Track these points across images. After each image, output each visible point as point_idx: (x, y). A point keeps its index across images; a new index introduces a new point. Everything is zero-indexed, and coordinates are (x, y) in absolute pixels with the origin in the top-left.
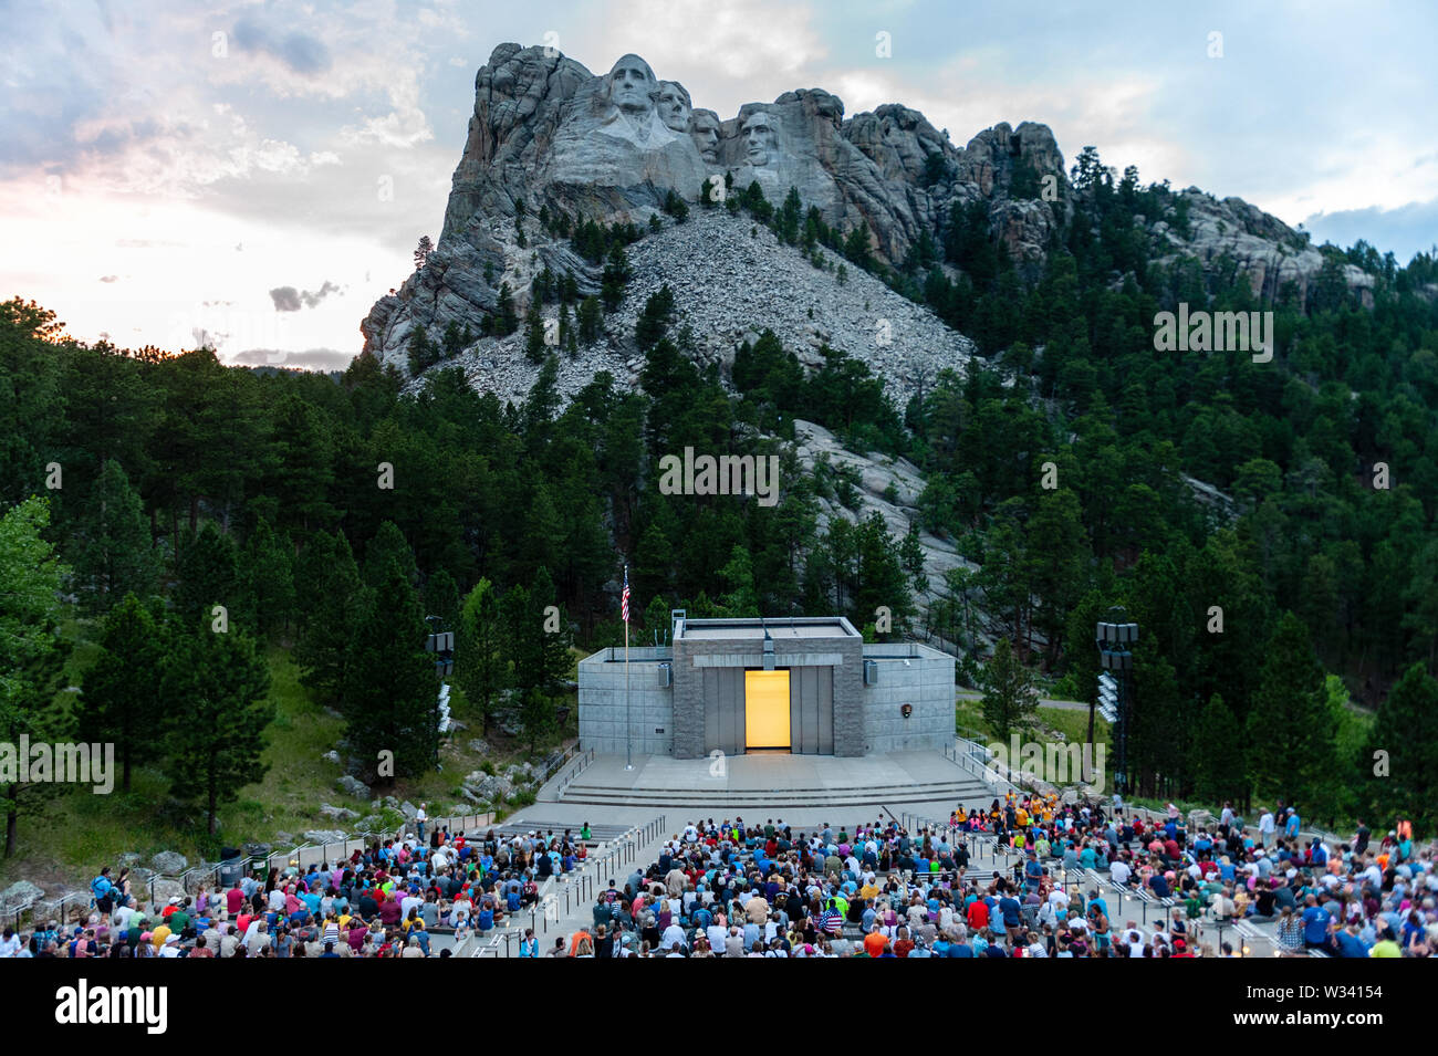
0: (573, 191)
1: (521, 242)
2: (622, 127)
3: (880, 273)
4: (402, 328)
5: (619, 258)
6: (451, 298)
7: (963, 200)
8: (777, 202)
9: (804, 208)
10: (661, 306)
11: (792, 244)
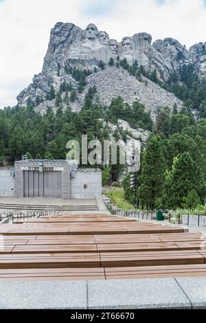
0: (74, 61)
1: (58, 75)
2: (88, 43)
3: (160, 83)
4: (26, 98)
5: (84, 79)
6: (39, 90)
7: (187, 64)
8: (131, 64)
9: (139, 66)
10: (93, 91)
11: (134, 75)
